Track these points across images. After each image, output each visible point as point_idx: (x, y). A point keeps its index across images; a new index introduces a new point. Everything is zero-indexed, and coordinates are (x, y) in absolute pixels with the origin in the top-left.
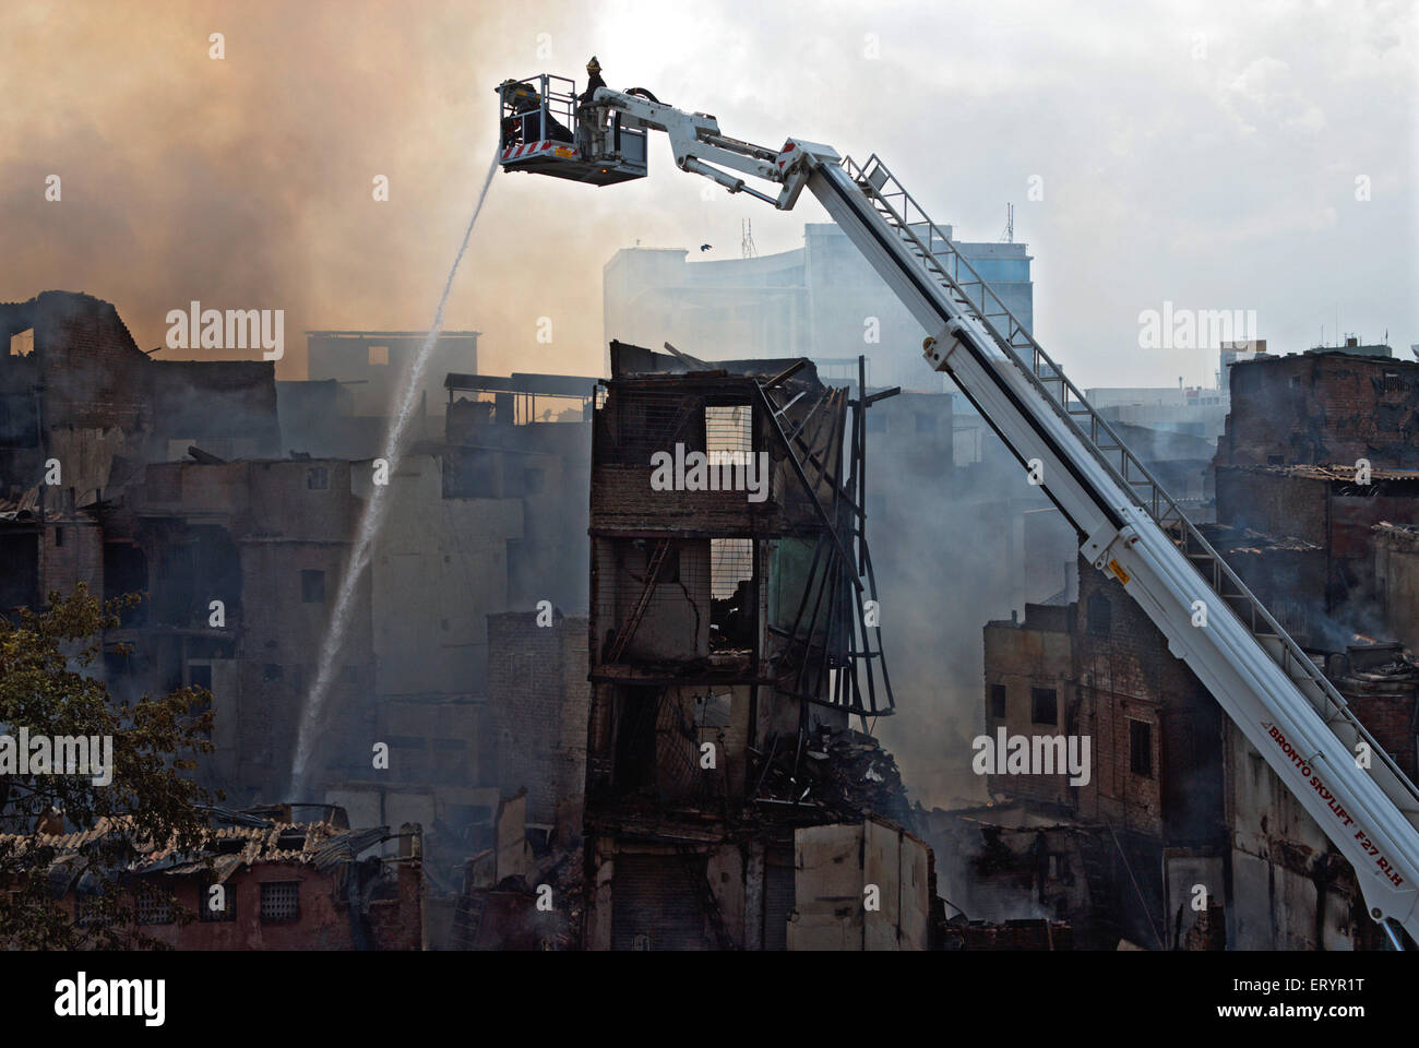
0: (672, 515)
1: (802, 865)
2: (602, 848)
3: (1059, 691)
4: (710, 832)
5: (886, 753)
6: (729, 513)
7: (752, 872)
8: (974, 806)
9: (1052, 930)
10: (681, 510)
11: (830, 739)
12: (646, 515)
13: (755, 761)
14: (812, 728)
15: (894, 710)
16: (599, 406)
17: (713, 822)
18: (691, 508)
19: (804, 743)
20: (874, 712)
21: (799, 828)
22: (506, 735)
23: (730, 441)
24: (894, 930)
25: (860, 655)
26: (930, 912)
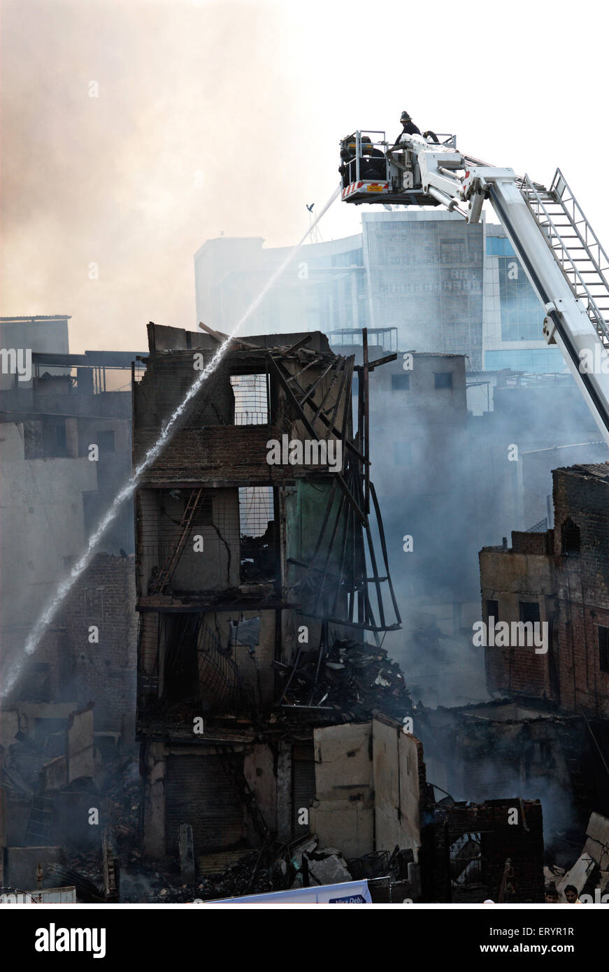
0: (203, 469)
1: (320, 759)
2: (154, 751)
3: (540, 604)
4: (243, 734)
5: (393, 662)
6: (250, 465)
7: (282, 766)
8: (472, 703)
9: (525, 808)
10: (209, 464)
11: (346, 652)
12: (180, 469)
13: (281, 673)
14: (331, 642)
15: (401, 625)
16: (138, 379)
17: (245, 727)
18: (218, 462)
19: (324, 655)
20: (384, 628)
21: (317, 728)
22: (83, 657)
23: (248, 404)
24: (396, 811)
25: (371, 580)
26: (421, 796)
